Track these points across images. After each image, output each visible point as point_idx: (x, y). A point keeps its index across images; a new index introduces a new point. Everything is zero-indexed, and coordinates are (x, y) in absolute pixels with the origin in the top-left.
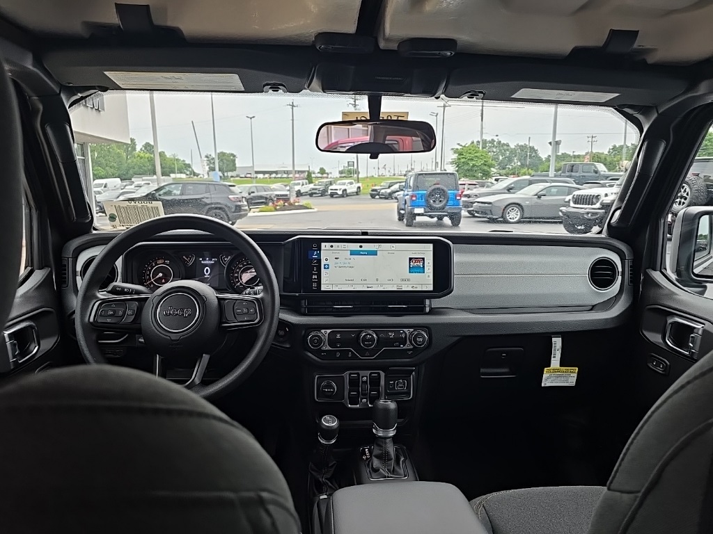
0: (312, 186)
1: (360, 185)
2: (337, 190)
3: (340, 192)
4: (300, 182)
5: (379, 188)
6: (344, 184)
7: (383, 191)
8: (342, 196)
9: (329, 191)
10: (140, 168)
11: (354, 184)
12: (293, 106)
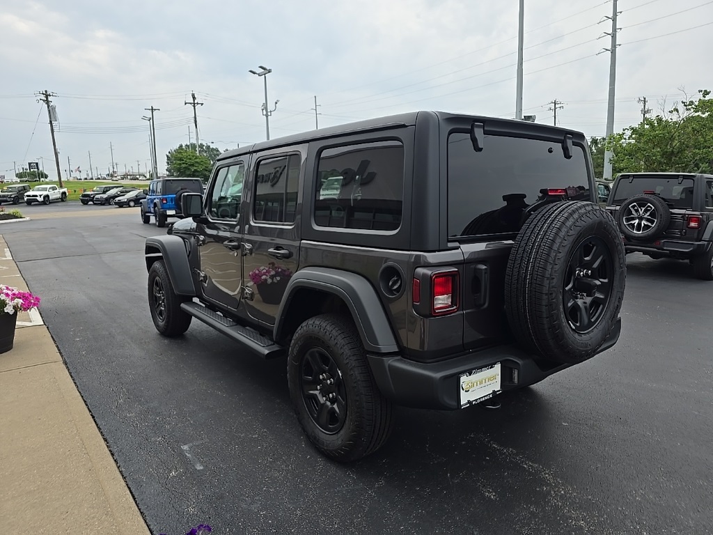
1: (65, 190)
2: (37, 196)
3: (40, 199)
5: (92, 193)
6: (45, 189)
7: (97, 196)
8: (44, 203)
9: (26, 199)
11: (58, 190)
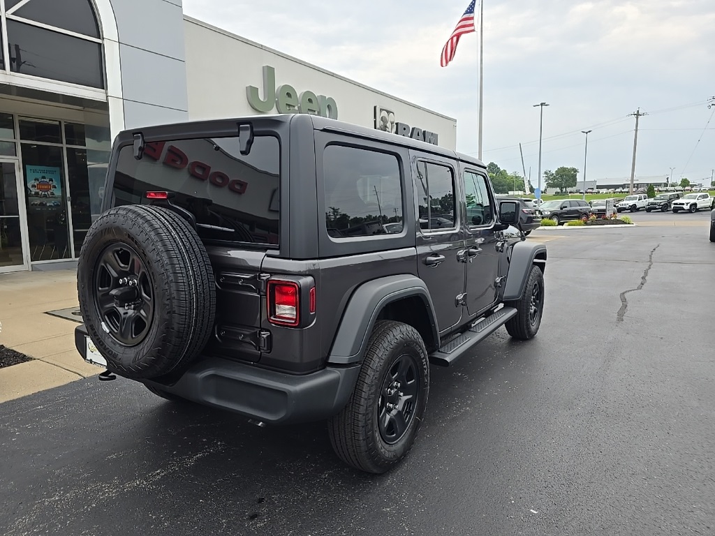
0: (652, 200)
2: (683, 204)
3: (686, 207)
4: (638, 196)
6: (694, 198)
8: (690, 211)
9: (673, 206)
12: (638, 115)
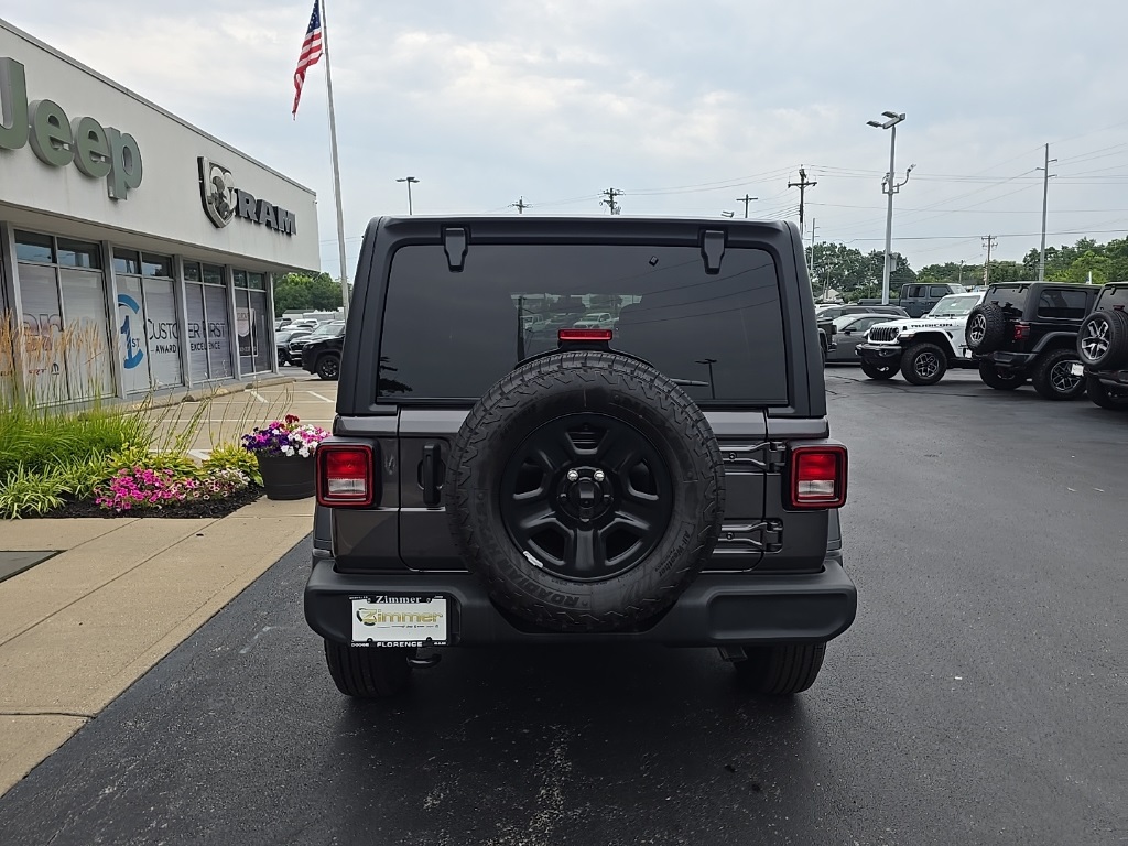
10: (295, 298)
